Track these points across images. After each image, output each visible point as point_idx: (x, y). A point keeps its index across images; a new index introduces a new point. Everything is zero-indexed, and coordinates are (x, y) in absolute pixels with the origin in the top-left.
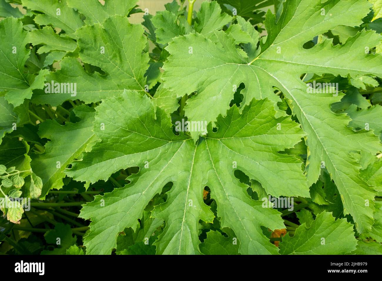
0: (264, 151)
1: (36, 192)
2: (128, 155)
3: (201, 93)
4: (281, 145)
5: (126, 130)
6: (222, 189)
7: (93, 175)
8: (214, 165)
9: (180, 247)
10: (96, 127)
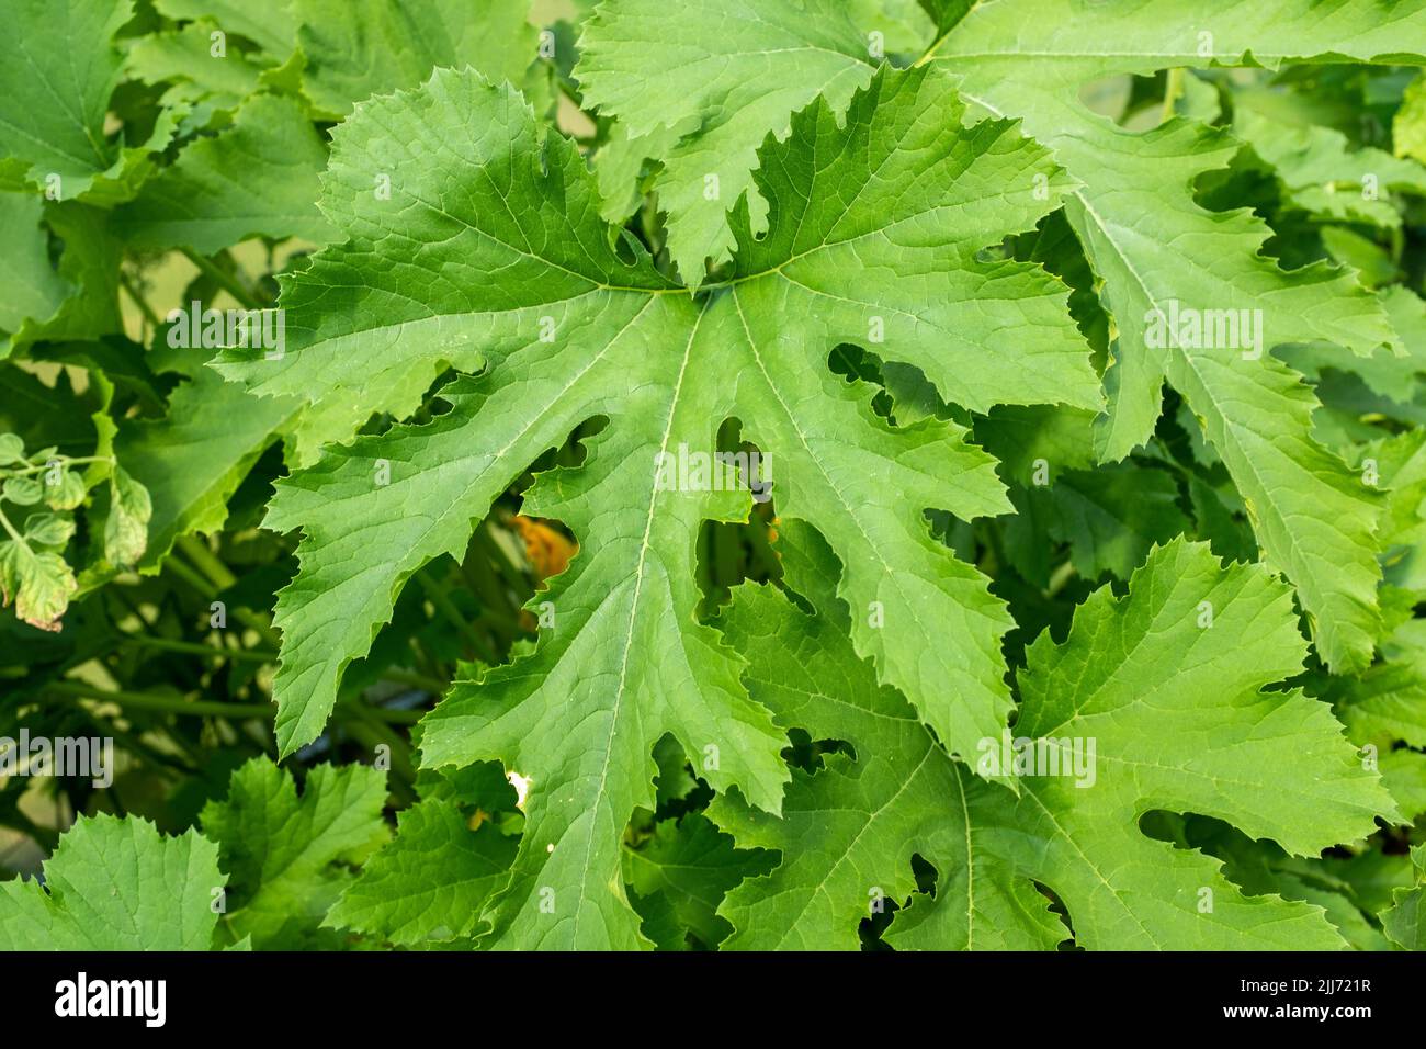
0: (934, 270)
1: (127, 542)
2: (447, 316)
3: (716, 130)
4: (992, 230)
5: (439, 214)
6: (784, 419)
7: (319, 379)
8: (758, 355)
9: (630, 635)
10: (331, 193)
